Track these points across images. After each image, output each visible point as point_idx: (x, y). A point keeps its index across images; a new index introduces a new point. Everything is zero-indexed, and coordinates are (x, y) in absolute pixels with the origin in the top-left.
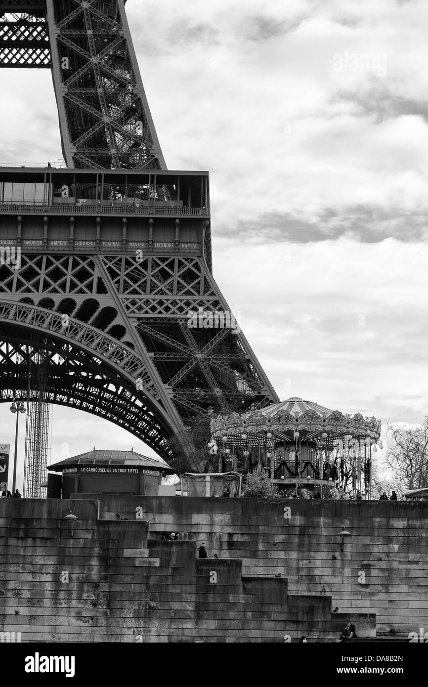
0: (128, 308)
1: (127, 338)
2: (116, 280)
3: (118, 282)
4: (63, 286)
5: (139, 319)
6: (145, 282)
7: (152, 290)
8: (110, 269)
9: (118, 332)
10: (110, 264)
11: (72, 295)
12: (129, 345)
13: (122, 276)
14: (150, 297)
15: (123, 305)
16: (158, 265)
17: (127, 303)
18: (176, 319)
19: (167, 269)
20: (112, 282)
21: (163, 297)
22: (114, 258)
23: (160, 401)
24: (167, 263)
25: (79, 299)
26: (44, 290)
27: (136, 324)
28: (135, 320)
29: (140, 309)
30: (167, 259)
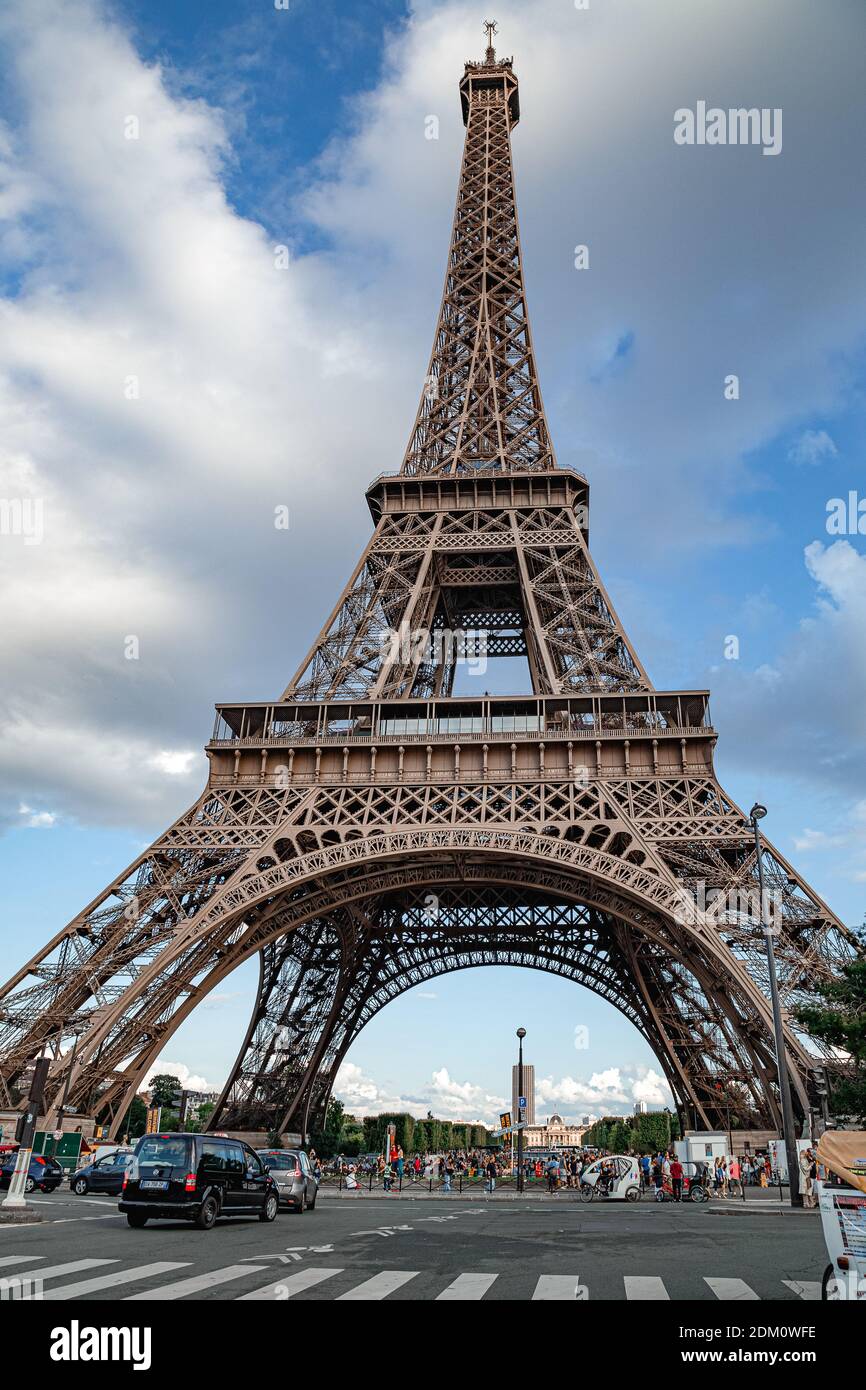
0: (644, 832)
1: (648, 863)
2: (624, 804)
3: (627, 806)
4: (567, 814)
5: (658, 843)
6: (657, 805)
7: (666, 813)
8: (615, 794)
9: (638, 858)
10: (615, 789)
11: (579, 822)
12: (652, 870)
13: (631, 799)
14: (666, 819)
15: (638, 829)
16: (667, 788)
17: (642, 826)
18: (701, 841)
19: (678, 791)
20: (621, 807)
21: (681, 820)
22: (618, 783)
23: (701, 932)
24: (676, 785)
25: (587, 827)
26: (546, 818)
27: (656, 848)
28: (654, 844)
29: (657, 832)
30: (676, 781)
